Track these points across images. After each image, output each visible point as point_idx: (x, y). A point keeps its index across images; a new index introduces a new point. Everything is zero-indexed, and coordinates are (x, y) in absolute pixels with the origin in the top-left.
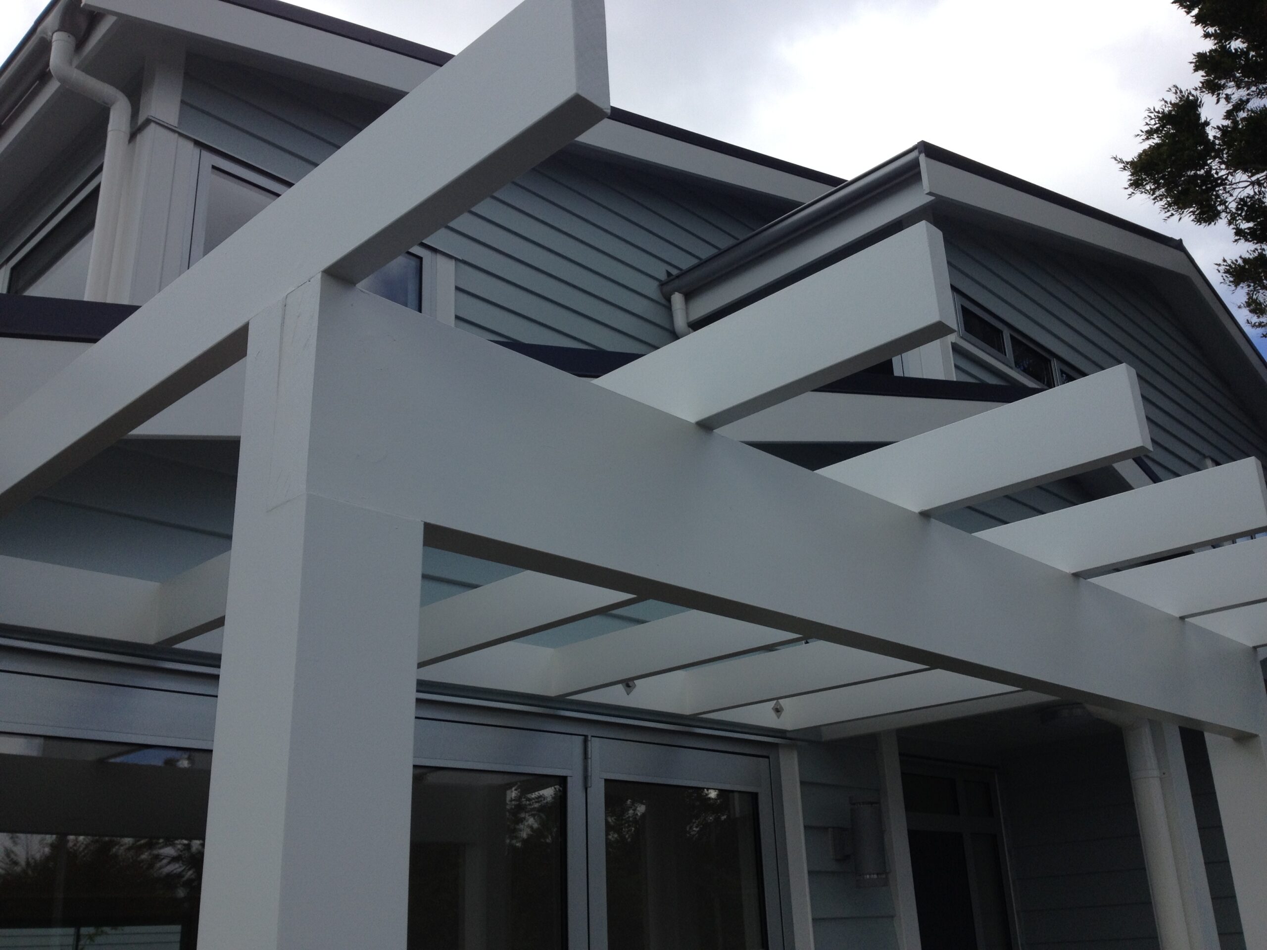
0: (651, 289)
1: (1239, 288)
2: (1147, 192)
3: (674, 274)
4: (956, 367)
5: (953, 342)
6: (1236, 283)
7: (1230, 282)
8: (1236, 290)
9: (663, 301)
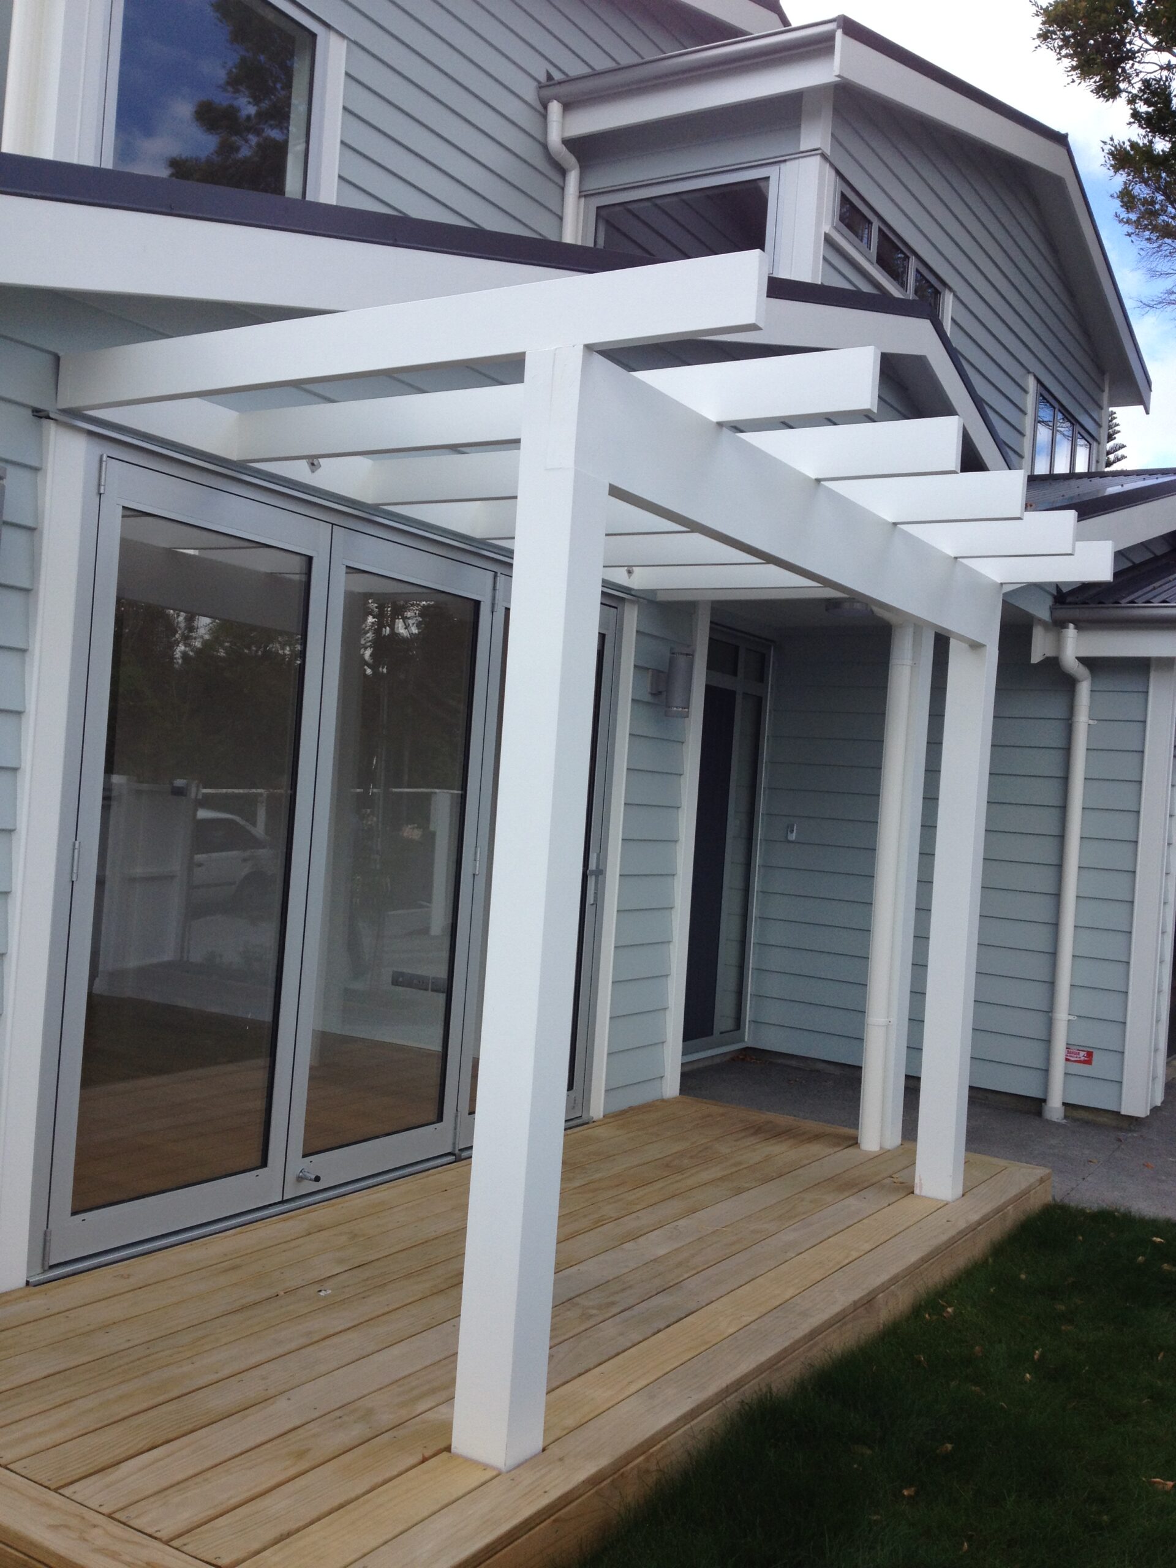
0: (529, 92)
1: (1118, 174)
2: (1053, 49)
3: (556, 78)
4: (825, 259)
5: (827, 232)
6: (1117, 168)
7: (1111, 166)
8: (1115, 177)
9: (539, 107)
